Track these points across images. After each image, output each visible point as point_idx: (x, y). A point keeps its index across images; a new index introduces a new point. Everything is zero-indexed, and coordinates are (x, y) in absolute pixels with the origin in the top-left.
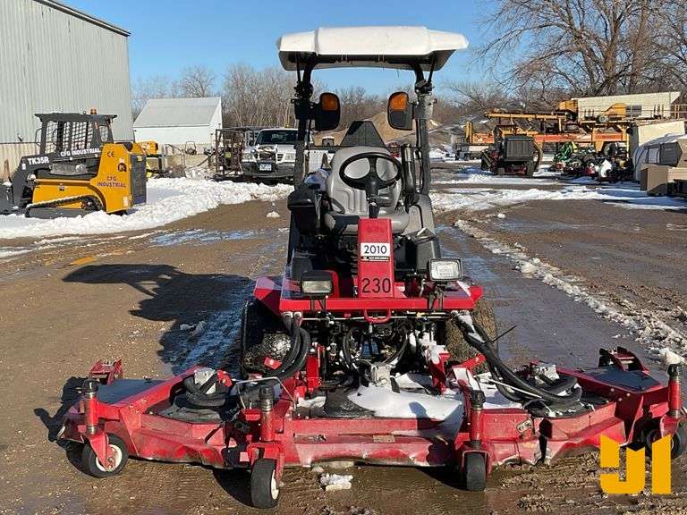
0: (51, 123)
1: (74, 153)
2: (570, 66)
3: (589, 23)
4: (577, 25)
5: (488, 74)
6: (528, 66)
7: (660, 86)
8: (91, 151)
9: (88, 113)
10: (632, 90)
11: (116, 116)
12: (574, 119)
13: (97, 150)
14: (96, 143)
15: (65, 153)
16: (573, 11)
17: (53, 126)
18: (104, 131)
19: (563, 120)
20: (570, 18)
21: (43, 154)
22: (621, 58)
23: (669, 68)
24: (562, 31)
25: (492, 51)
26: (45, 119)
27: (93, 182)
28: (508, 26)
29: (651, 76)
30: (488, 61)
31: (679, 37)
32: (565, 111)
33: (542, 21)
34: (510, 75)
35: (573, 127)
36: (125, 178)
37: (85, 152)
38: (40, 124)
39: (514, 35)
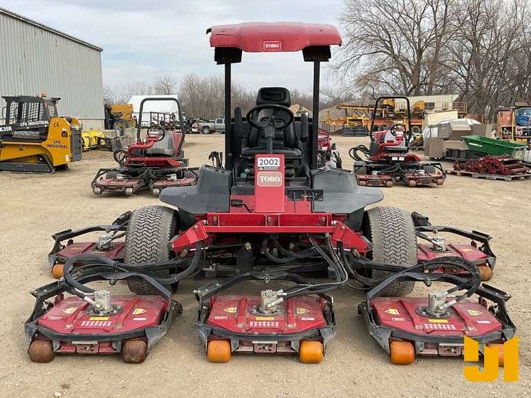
0: (13, 103)
1: (30, 124)
2: (391, 78)
3: (403, 51)
4: (396, 51)
5: (339, 82)
6: (365, 77)
7: (446, 91)
8: (42, 122)
9: (40, 96)
10: (429, 93)
11: (60, 99)
12: (392, 111)
13: (46, 122)
14: (46, 117)
15: (23, 124)
16: (394, 43)
17: (14, 105)
18: (51, 109)
19: (385, 112)
20: (392, 47)
21: (7, 124)
22: (423, 73)
23: (453, 80)
24: (386, 56)
25: (342, 68)
26: (9, 100)
27: (44, 144)
28: (352, 52)
29: (441, 84)
30: (340, 74)
31: (459, 61)
32: (387, 105)
33: (373, 50)
34: (354, 83)
35: (392, 115)
36: (67, 141)
37: (38, 123)
38: (5, 104)
39: (356, 58)
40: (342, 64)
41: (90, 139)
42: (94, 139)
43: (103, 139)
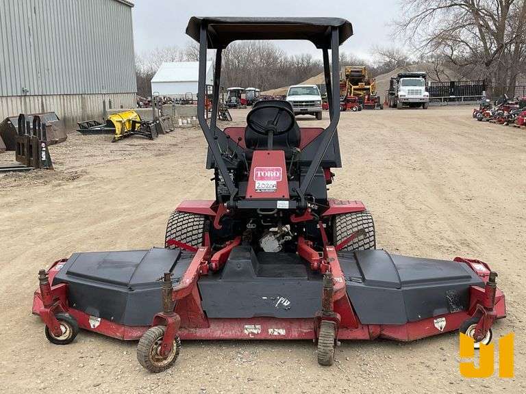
5: (408, 43)
6: (438, 36)
25: (411, 25)
34: (424, 43)
39: (428, 12)
40: (411, 20)
41: (123, 124)
42: (127, 124)
43: (138, 123)
